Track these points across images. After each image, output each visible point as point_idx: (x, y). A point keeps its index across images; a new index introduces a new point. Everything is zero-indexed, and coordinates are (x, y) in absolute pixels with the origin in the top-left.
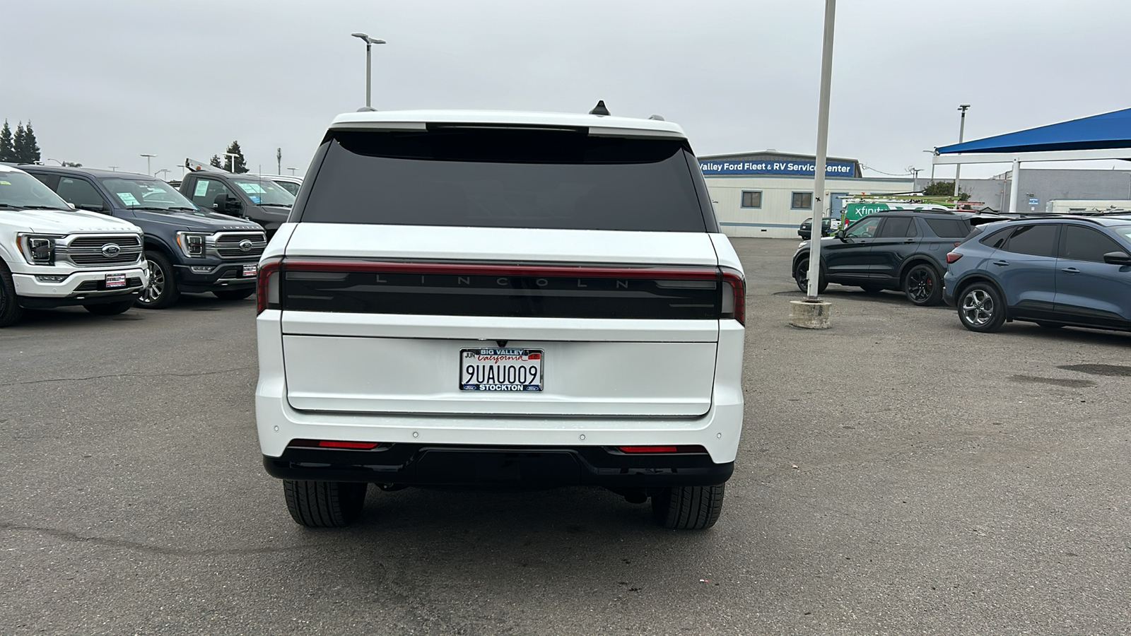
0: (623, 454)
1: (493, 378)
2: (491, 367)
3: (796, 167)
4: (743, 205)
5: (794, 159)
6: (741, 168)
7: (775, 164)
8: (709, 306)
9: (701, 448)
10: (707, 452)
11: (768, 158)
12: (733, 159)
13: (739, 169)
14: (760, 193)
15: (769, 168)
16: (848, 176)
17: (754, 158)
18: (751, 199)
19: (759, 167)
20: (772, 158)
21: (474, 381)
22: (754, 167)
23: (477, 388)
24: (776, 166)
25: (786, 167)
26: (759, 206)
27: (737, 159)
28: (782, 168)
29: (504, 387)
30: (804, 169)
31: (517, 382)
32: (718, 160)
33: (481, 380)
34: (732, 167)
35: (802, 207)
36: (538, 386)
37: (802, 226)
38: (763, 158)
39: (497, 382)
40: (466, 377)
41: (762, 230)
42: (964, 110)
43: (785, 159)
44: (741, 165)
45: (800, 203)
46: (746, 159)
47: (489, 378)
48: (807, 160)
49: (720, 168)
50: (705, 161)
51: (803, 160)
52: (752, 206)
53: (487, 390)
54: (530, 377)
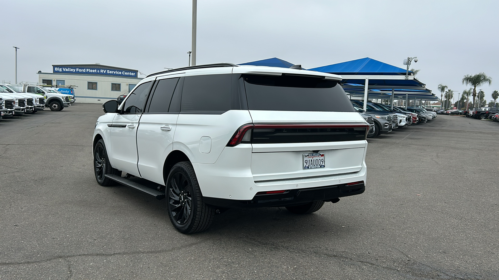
0: (348, 186)
1: (312, 164)
2: (311, 160)
3: (111, 72)
4: (89, 88)
5: (110, 68)
6: (85, 71)
7: (101, 70)
9: (363, 182)
11: (97, 67)
12: (81, 67)
13: (84, 71)
14: (96, 83)
15: (98, 71)
16: (134, 77)
17: (91, 67)
18: (92, 86)
19: (94, 71)
20: (100, 67)
21: (307, 166)
22: (91, 71)
23: (308, 167)
24: (102, 71)
25: (106, 72)
26: (96, 89)
27: (83, 67)
28: (105, 72)
29: (315, 167)
30: (115, 73)
31: (318, 165)
32: (73, 67)
33: (309, 165)
34: (80, 70)
35: (116, 90)
36: (324, 165)
37: (118, 98)
38: (95, 67)
39: (313, 165)
40: (305, 164)
41: (98, 100)
42: (190, 54)
43: (106, 68)
44: (85, 70)
45: (115, 88)
46: (87, 67)
47: (311, 164)
48: (116, 69)
49: (74, 71)
50: (67, 67)
51: (114, 69)
52: (92, 89)
53: (311, 168)
54: (322, 163)
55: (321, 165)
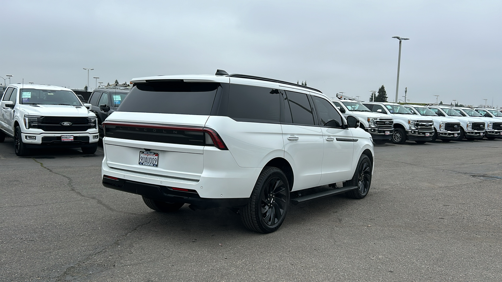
0: (172, 190)
1: (146, 161)
2: (146, 158)
8: (201, 141)
9: (195, 191)
10: (197, 192)
21: (142, 162)
23: (142, 164)
31: (152, 163)
33: (144, 161)
36: (156, 165)
39: (147, 163)
40: (141, 160)
53: (145, 165)
54: (155, 162)
55: (154, 164)
